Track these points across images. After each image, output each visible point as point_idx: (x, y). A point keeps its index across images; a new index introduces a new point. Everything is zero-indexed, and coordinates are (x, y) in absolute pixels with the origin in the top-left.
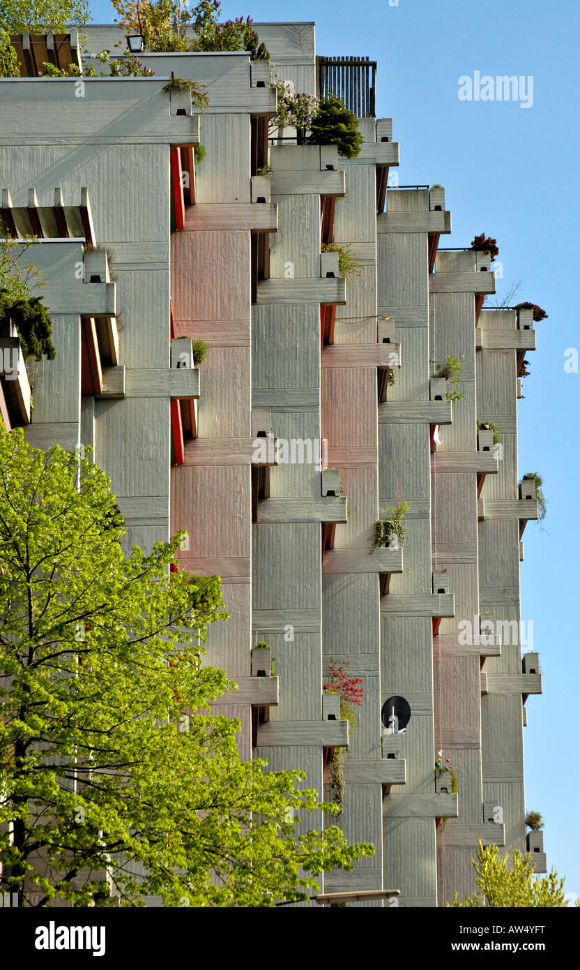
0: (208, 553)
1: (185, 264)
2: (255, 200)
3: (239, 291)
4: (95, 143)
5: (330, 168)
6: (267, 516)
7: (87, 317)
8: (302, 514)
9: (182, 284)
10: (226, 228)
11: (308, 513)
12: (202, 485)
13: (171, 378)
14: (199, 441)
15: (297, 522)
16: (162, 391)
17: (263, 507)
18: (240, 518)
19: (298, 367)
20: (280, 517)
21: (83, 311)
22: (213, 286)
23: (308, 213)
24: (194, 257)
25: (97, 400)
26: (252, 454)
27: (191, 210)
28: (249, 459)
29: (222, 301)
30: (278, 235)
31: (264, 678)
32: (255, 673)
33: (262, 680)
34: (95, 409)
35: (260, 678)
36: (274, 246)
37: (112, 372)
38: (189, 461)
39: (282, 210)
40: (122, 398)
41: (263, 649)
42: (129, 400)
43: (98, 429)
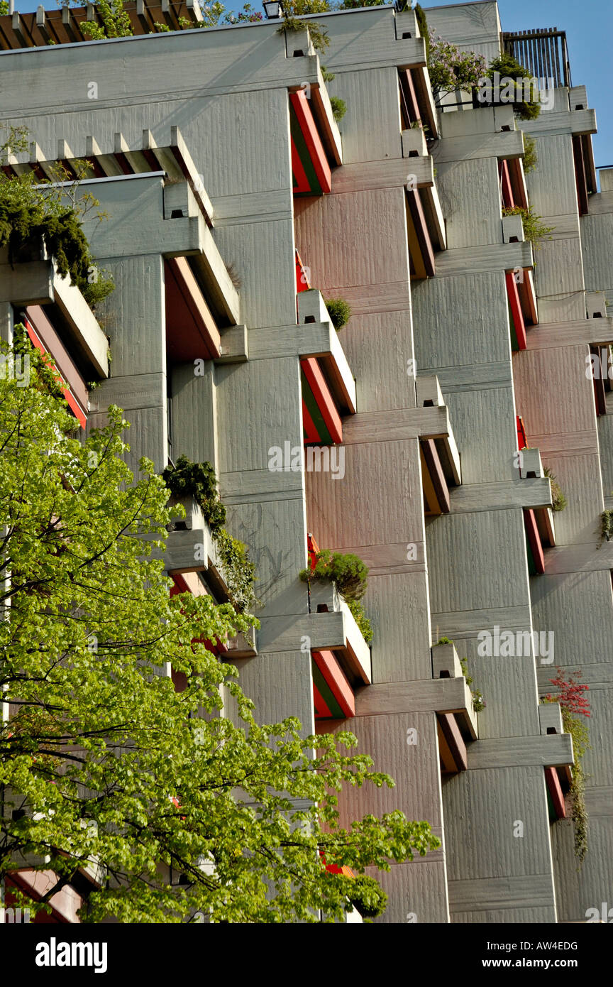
0: (376, 541)
1: (334, 228)
2: (406, 154)
3: (395, 251)
4: (206, 95)
5: (506, 129)
6: (461, 505)
7: (170, 256)
8: (500, 501)
9: (332, 251)
10: (377, 187)
11: (507, 498)
12: (365, 464)
13: (298, 335)
14: (359, 417)
15: (494, 509)
16: (289, 349)
17: (456, 496)
18: (409, 498)
19: (484, 340)
20: (475, 505)
21: (164, 250)
22: (365, 248)
23: (485, 177)
24: (344, 220)
25: (218, 365)
26: (419, 426)
27: (337, 171)
28: (419, 432)
29: (376, 264)
30: (454, 203)
31: (447, 679)
32: (437, 674)
33: (445, 682)
34: (216, 376)
35: (443, 679)
36: (450, 215)
37: (231, 333)
38: (348, 438)
39: (456, 177)
40: (245, 361)
41: (444, 646)
42: (254, 363)
43: (219, 397)
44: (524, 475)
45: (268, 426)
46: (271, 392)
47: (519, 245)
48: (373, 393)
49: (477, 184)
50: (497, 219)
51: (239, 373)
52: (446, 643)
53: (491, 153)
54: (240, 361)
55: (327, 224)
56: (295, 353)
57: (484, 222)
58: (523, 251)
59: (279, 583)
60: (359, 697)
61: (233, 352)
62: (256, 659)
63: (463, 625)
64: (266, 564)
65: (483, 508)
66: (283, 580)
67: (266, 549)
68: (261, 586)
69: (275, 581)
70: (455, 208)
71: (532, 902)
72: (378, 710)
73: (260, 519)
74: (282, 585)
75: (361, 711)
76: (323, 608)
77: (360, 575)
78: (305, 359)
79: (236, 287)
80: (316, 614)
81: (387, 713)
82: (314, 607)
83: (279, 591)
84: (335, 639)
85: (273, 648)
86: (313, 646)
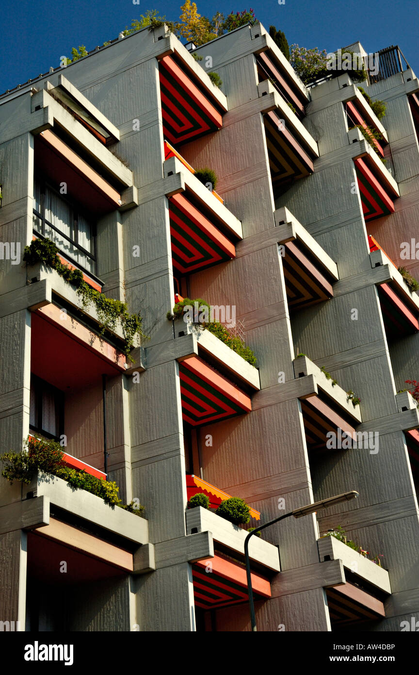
0: (257, 307)
1: (226, 145)
2: (261, 95)
4: (115, 75)
5: (345, 86)
6: (339, 292)
8: (362, 283)
9: (225, 157)
10: (247, 117)
11: (365, 281)
12: (249, 266)
13: (164, 184)
14: (246, 242)
15: (358, 289)
16: (160, 193)
17: (336, 287)
18: (274, 278)
21: (30, 129)
24: (230, 138)
25: (122, 213)
26: (277, 237)
27: (225, 115)
28: (276, 240)
29: (249, 157)
30: (321, 132)
31: (303, 378)
32: (297, 376)
33: (302, 379)
34: (122, 218)
35: (300, 378)
36: (319, 138)
37: (126, 193)
38: (239, 254)
39: (321, 118)
40: (136, 206)
41: (300, 358)
42: (140, 207)
43: (124, 229)
44: (374, 266)
45: (149, 238)
46: (150, 219)
47: (358, 143)
48: (252, 226)
49: (332, 118)
50: (345, 133)
51: (134, 214)
52: (301, 356)
53: (339, 101)
54: (132, 207)
55: (222, 144)
56: (162, 194)
57: (338, 137)
58: (361, 145)
59: (157, 326)
60: (254, 399)
61: (126, 202)
62: (146, 373)
63: (347, 359)
64: (149, 316)
65: (352, 290)
66: (159, 323)
67: (149, 308)
68: (147, 330)
69: (155, 324)
70: (321, 134)
71: (403, 514)
72: (265, 404)
73: (146, 292)
74: (159, 326)
75: (255, 408)
76: (182, 334)
78: (171, 197)
79: (127, 166)
80: (178, 338)
81: (270, 405)
82: (177, 334)
83: (157, 330)
84: (189, 350)
85: (154, 364)
86: (177, 357)
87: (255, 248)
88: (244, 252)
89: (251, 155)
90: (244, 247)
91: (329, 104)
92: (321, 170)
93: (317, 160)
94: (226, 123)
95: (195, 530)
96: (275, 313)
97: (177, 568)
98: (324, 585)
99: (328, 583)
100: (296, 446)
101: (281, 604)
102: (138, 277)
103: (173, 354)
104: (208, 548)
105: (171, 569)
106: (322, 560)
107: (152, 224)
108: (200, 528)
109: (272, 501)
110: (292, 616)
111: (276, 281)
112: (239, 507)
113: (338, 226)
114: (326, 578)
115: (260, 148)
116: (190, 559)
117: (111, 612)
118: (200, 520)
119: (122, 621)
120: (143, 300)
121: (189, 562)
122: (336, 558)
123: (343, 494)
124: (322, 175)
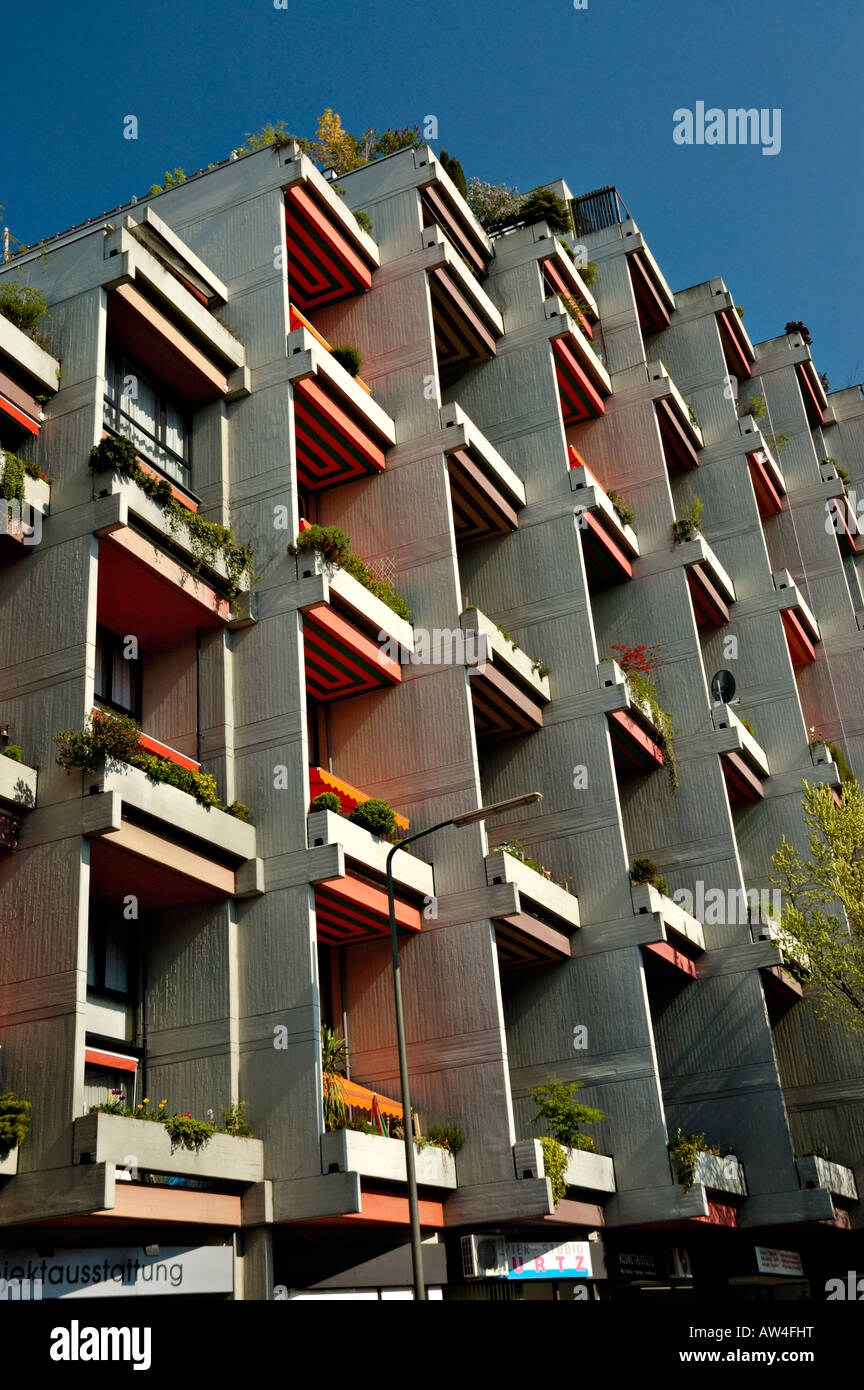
1: (375, 314)
2: (426, 246)
5: (543, 237)
6: (526, 521)
8: (557, 511)
9: (374, 330)
10: (402, 278)
11: (562, 509)
12: (403, 483)
13: (287, 366)
14: (402, 451)
15: (552, 519)
17: (523, 515)
20: (538, 519)
21: (103, 282)
23: (529, 276)
24: (382, 305)
25: (225, 403)
26: (443, 443)
27: (376, 272)
28: (441, 448)
29: (407, 331)
30: (506, 299)
34: (228, 411)
36: (504, 309)
37: (235, 375)
38: (390, 466)
39: (508, 282)
40: (247, 395)
41: (469, 611)
42: (254, 396)
43: (230, 427)
44: (574, 488)
45: (266, 440)
46: (268, 413)
47: (558, 317)
48: (408, 427)
49: (524, 281)
50: (540, 303)
51: (245, 405)
52: (471, 609)
53: (533, 258)
54: (243, 395)
55: (370, 311)
56: (285, 379)
57: (531, 308)
58: (561, 322)
59: (274, 562)
61: (235, 388)
62: (257, 626)
63: (534, 614)
64: (263, 549)
65: (544, 520)
66: (277, 558)
67: (263, 536)
68: (260, 568)
69: (271, 560)
70: (507, 303)
71: (601, 824)
72: (420, 672)
73: (258, 514)
74: (276, 562)
75: (407, 677)
76: (308, 574)
77: (338, 542)
78: (298, 384)
79: (238, 338)
80: (303, 581)
81: (426, 675)
82: (301, 574)
83: (274, 568)
84: (316, 597)
85: (268, 615)
86: (300, 606)
87: (412, 458)
88: (397, 462)
89: (410, 329)
90: (397, 456)
91: (521, 262)
92: (506, 352)
93: (501, 339)
94: (377, 282)
95: (319, 842)
96: (437, 548)
97: (294, 891)
98: (492, 915)
99: (497, 913)
100: (461, 732)
101: (433, 941)
102: (249, 493)
103: (295, 602)
104: (336, 866)
105: (285, 892)
106: (491, 882)
107: (270, 421)
108: (327, 838)
109: (425, 805)
110: (447, 955)
111: (440, 504)
112: (380, 813)
113: (529, 432)
114: (495, 907)
115: (423, 321)
116: (312, 879)
117: (204, 947)
118: (327, 829)
119: (219, 958)
120: (255, 526)
121: (311, 884)
122: (508, 881)
123: (521, 797)
124: (507, 360)
